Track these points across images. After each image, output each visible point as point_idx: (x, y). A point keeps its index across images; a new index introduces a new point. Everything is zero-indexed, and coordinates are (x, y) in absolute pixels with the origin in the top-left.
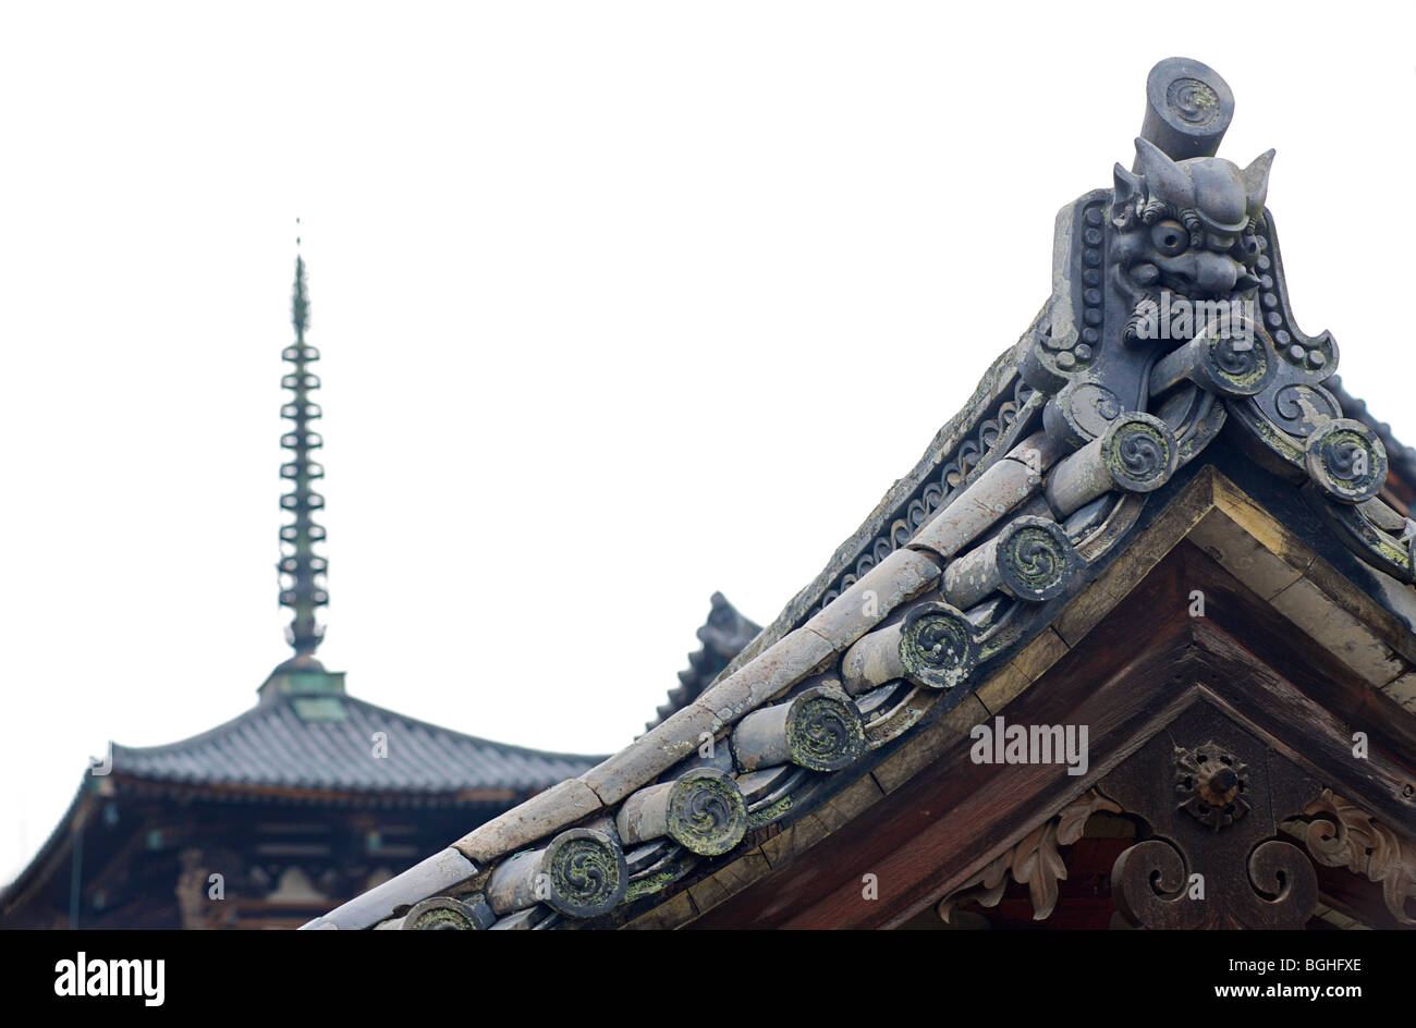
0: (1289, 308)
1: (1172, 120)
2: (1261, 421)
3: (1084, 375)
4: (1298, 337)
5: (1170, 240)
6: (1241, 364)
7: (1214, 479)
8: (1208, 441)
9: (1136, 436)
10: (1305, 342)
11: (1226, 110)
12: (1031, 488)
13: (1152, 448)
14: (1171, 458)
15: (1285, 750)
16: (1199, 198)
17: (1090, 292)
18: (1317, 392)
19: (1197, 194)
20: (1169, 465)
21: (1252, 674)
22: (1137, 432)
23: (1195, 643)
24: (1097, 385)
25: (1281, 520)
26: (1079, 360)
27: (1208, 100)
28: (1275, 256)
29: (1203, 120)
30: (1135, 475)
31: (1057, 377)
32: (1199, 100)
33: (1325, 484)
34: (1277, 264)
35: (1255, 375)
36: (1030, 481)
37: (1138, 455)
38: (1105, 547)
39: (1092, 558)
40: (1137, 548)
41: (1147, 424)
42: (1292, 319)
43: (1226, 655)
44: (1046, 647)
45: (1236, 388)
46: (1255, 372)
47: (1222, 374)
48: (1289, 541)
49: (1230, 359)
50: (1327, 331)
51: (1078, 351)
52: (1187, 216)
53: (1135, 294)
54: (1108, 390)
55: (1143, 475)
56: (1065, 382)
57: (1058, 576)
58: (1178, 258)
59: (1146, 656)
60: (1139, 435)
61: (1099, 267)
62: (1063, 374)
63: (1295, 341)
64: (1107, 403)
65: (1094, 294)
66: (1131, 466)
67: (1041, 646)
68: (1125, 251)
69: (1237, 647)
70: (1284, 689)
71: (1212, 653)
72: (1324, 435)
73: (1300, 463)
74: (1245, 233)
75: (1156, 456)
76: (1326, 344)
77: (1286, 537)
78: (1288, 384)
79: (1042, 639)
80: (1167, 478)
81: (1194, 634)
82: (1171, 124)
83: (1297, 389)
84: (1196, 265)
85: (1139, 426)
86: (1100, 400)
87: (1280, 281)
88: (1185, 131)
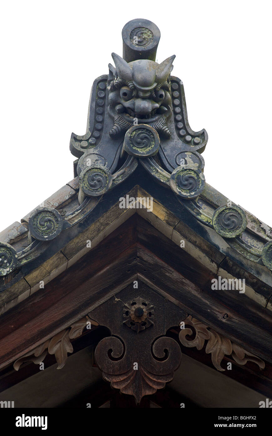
0: (187, 120)
1: (130, 45)
2: (153, 166)
3: (92, 150)
4: (190, 132)
5: (125, 94)
6: (143, 144)
7: (138, 191)
8: (128, 175)
9: (94, 174)
10: (193, 134)
11: (156, 40)
12: (70, 196)
13: (101, 179)
14: (109, 182)
15: (173, 300)
16: (134, 76)
17: (98, 117)
18: (195, 154)
19: (133, 75)
20: (108, 185)
21: (162, 269)
22: (96, 172)
23: (138, 257)
24: (96, 154)
25: (166, 207)
26: (91, 144)
27: (149, 36)
28: (183, 99)
29: (145, 44)
30: (93, 190)
31: (79, 151)
32: (145, 36)
33: (176, 191)
34: (183, 102)
35: (150, 148)
36: (70, 193)
37: (95, 182)
38: (79, 219)
39: (74, 223)
40: (102, 219)
41: (100, 169)
42: (188, 124)
43: (152, 262)
44: (57, 259)
45: (140, 153)
46: (149, 147)
47: (134, 148)
48: (169, 215)
49: (139, 142)
50: (204, 129)
51: (90, 140)
52: (129, 84)
53: (115, 117)
54: (101, 156)
55: (97, 190)
56: (83, 153)
57: (55, 231)
58: (129, 101)
59: (116, 262)
60: (96, 173)
61: (103, 106)
62: (82, 150)
63: (189, 134)
64: (100, 161)
65: (99, 118)
66: (92, 186)
67: (55, 259)
68: (110, 99)
69: (156, 258)
70: (175, 275)
71: (145, 261)
72: (178, 171)
73: (168, 183)
74: (155, 89)
75: (103, 181)
76: (203, 135)
77: (167, 213)
78: (182, 151)
79: (56, 256)
80: (106, 190)
81: (138, 253)
82: (130, 46)
83: (186, 153)
84: (134, 104)
85: (97, 170)
86: (96, 160)
87: (184, 109)
88: (135, 49)
